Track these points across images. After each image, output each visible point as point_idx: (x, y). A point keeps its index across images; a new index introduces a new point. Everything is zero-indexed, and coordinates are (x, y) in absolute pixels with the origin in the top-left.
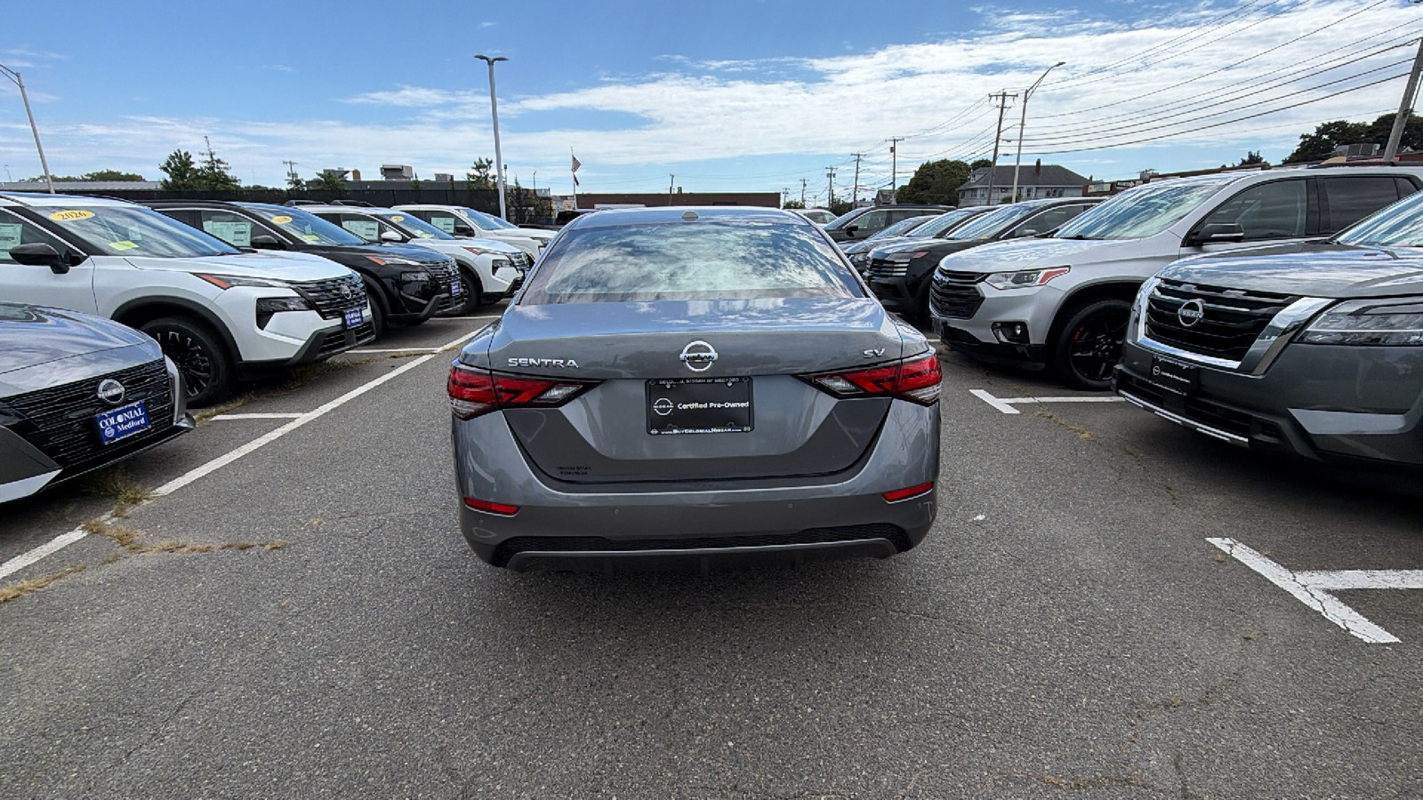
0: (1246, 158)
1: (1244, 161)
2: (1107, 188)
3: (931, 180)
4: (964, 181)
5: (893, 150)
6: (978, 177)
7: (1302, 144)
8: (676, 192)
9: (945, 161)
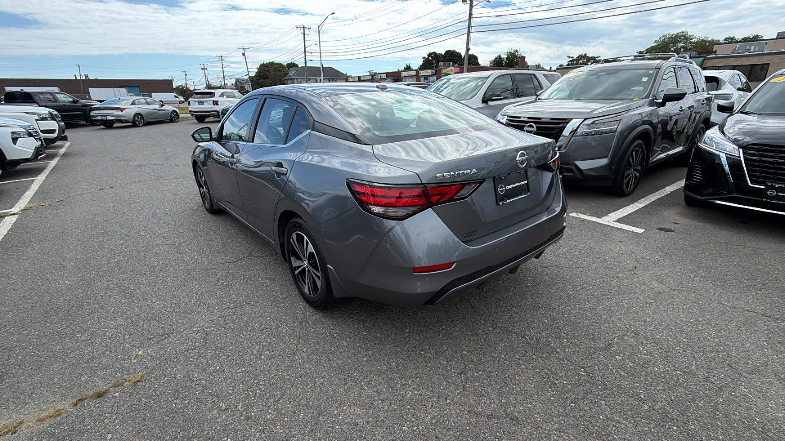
0: (406, 67)
1: (405, 68)
2: (357, 79)
3: (268, 73)
4: (286, 74)
5: (244, 54)
6: (293, 72)
7: (423, 61)
8: (84, 78)
9: (273, 63)
